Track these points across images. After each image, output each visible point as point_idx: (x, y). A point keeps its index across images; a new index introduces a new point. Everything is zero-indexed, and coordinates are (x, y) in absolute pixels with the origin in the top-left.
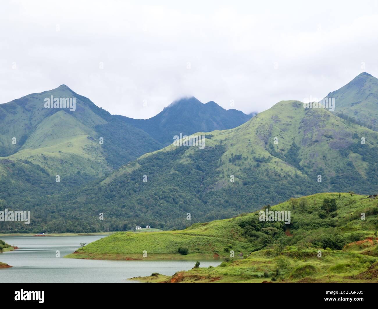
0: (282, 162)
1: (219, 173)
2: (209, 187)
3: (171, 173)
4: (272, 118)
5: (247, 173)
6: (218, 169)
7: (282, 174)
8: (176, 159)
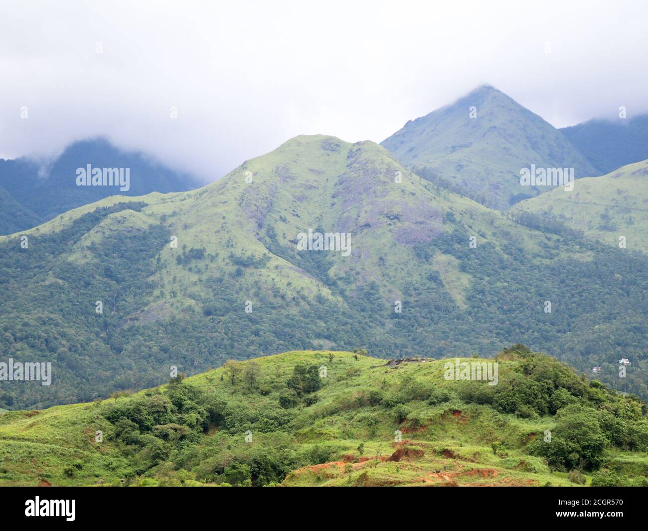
0: (290, 268)
1: (152, 286)
2: (130, 316)
3: (47, 283)
4: (277, 171)
5: (214, 290)
6: (150, 279)
7: (290, 294)
8: (61, 253)
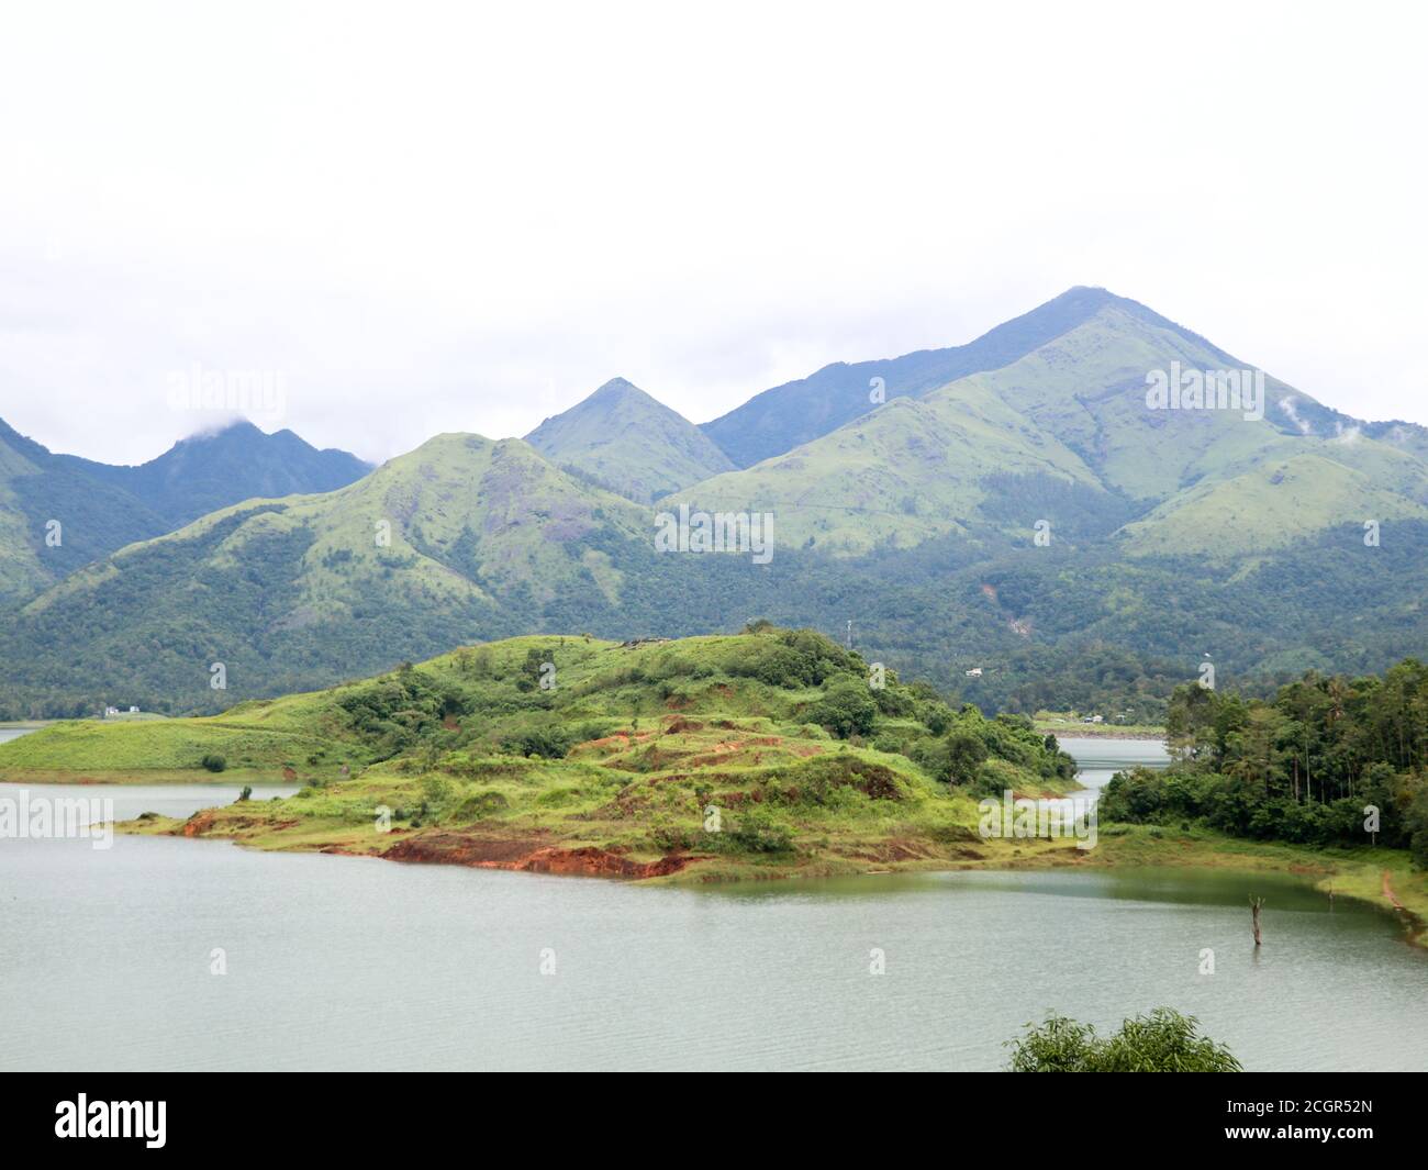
0: (441, 569)
1: (298, 590)
2: (276, 621)
3: (191, 588)
4: (421, 470)
5: (362, 592)
6: (296, 582)
7: (441, 595)
8: (202, 558)
